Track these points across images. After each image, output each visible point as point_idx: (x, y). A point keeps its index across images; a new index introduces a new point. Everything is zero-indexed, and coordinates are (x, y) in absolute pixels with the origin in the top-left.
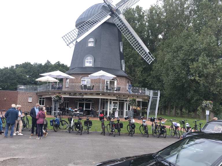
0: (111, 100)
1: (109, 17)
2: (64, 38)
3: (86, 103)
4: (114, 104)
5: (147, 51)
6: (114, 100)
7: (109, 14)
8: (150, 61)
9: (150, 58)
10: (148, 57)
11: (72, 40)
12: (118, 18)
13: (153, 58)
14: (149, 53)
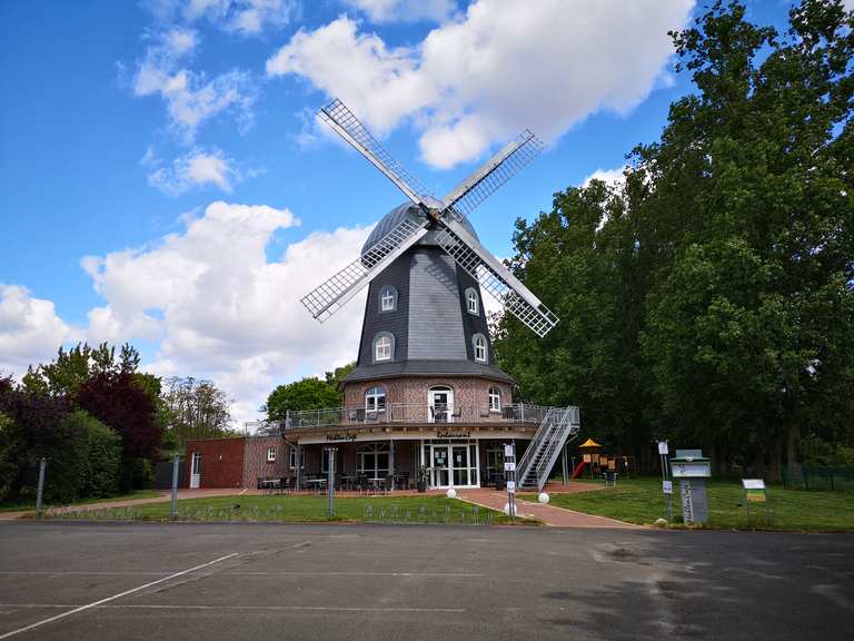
0: (427, 441)
1: (423, 232)
2: (306, 301)
3: (365, 456)
4: (437, 454)
5: (535, 302)
6: (434, 442)
7: (424, 224)
8: (544, 329)
9: (544, 321)
10: (539, 317)
11: (325, 304)
12: (448, 230)
13: (554, 321)
14: (540, 307)
